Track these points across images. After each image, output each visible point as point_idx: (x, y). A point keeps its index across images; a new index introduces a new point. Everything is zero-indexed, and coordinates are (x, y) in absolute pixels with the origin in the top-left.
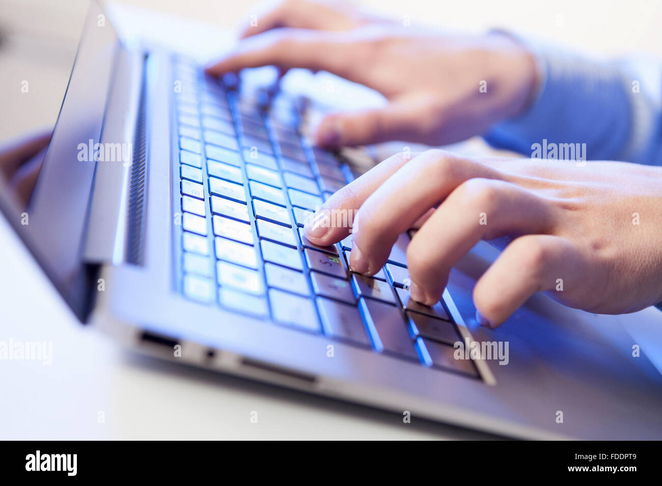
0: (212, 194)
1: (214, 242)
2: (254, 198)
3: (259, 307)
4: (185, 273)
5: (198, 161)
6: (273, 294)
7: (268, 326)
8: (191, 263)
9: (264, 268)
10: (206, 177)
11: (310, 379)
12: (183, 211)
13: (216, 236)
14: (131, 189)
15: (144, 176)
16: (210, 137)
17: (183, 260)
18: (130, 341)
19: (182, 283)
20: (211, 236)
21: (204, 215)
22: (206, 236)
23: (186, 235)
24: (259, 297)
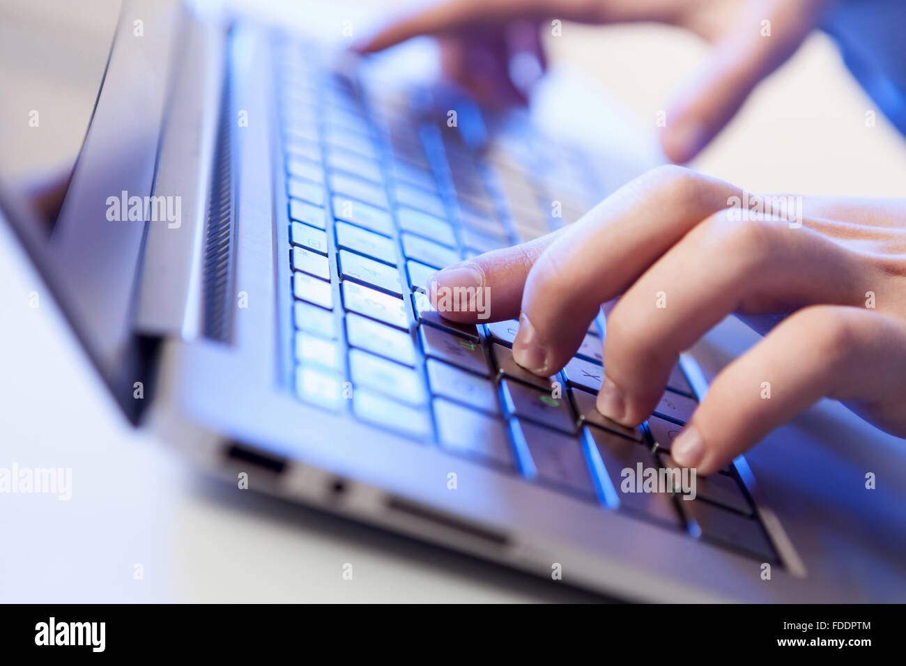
0: (339, 247)
1: (345, 320)
2: (408, 259)
3: (417, 423)
4: (296, 362)
5: (318, 196)
6: (440, 406)
7: (430, 453)
8: (308, 347)
9: (425, 367)
10: (331, 223)
11: (499, 539)
12: (294, 270)
13: (347, 311)
14: (207, 246)
15: (229, 225)
16: (337, 161)
17: (294, 343)
18: (208, 459)
19: (294, 378)
20: (339, 312)
21: (328, 278)
22: (331, 310)
23: (300, 307)
24: (416, 408)
